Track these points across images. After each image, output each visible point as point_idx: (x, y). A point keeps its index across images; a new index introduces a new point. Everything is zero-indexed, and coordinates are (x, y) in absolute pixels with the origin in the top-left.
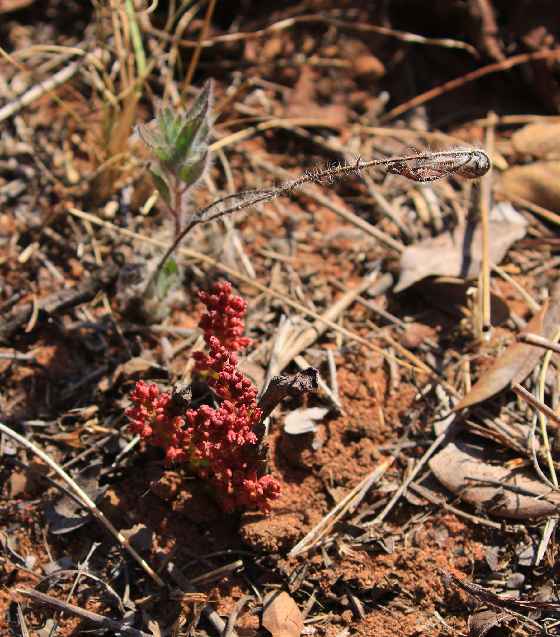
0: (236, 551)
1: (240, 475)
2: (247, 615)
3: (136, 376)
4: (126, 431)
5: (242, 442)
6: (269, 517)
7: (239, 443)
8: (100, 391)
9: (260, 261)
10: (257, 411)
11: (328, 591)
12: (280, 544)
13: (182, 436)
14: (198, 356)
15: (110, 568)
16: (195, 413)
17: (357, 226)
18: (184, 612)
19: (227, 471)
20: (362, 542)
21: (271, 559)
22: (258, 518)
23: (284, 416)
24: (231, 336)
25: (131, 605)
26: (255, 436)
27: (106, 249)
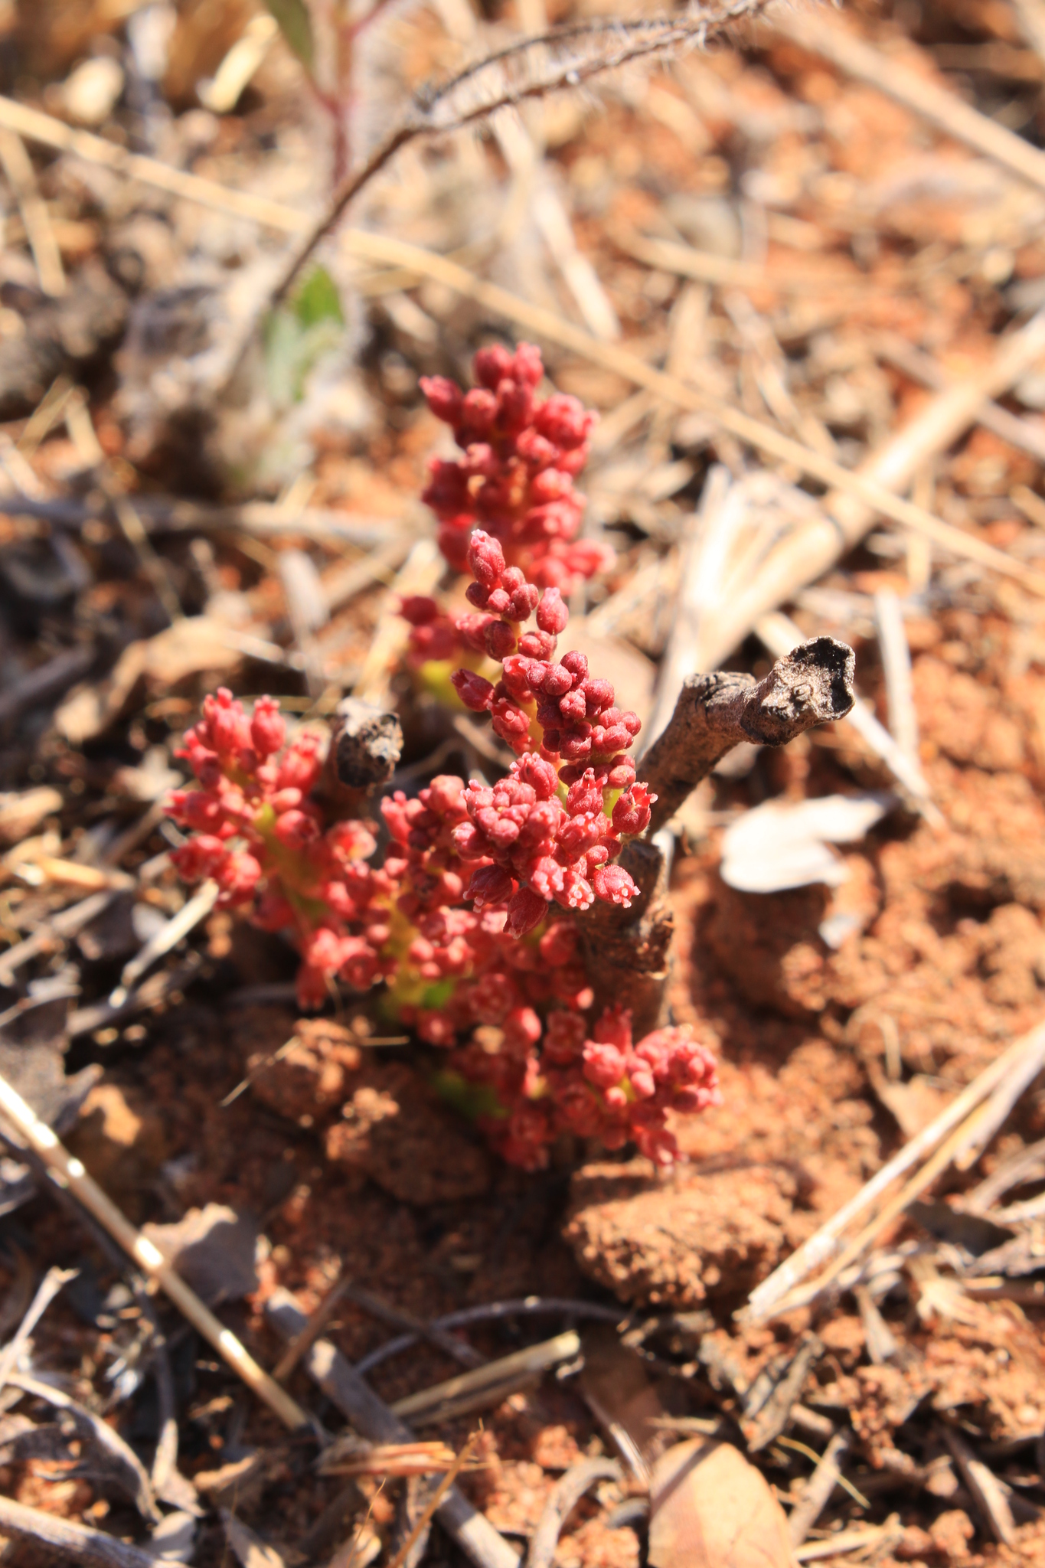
0: (553, 1304)
1: (571, 1027)
2: (593, 1527)
3: (191, 686)
4: (158, 881)
5: (584, 899)
6: (673, 1179)
7: (573, 903)
8: (63, 739)
9: (629, 280)
10: (637, 792)
11: (882, 1446)
12: (713, 1276)
13: (364, 890)
14: (418, 611)
15: (108, 1360)
16: (415, 807)
17: (977, 154)
18: (372, 1516)
19: (519, 1018)
20: (1003, 1274)
21: (676, 1331)
22: (634, 1186)
23: (720, 827)
24: (535, 535)
25: (182, 1493)
26: (629, 881)
27: (77, 236)
